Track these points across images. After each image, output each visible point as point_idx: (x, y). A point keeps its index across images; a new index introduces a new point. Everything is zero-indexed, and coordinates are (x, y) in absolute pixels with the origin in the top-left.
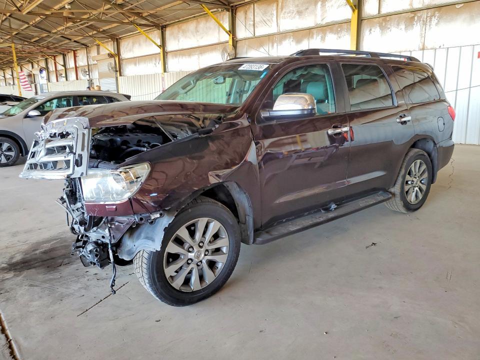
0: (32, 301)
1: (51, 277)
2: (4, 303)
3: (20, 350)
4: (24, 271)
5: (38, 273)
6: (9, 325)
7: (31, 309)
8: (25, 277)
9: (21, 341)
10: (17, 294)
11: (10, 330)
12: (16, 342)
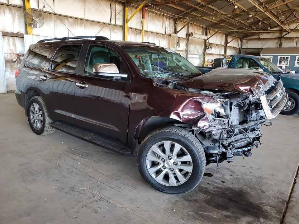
0: (272, 185)
1: (249, 189)
2: (285, 193)
3: (294, 174)
4: (255, 205)
5: (251, 196)
6: (291, 183)
7: (276, 182)
8: (260, 200)
9: (291, 175)
10: (275, 193)
11: (292, 181)
12: (293, 176)
